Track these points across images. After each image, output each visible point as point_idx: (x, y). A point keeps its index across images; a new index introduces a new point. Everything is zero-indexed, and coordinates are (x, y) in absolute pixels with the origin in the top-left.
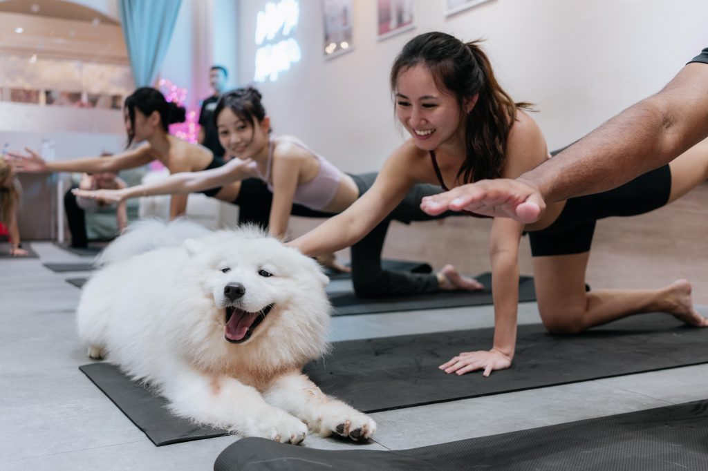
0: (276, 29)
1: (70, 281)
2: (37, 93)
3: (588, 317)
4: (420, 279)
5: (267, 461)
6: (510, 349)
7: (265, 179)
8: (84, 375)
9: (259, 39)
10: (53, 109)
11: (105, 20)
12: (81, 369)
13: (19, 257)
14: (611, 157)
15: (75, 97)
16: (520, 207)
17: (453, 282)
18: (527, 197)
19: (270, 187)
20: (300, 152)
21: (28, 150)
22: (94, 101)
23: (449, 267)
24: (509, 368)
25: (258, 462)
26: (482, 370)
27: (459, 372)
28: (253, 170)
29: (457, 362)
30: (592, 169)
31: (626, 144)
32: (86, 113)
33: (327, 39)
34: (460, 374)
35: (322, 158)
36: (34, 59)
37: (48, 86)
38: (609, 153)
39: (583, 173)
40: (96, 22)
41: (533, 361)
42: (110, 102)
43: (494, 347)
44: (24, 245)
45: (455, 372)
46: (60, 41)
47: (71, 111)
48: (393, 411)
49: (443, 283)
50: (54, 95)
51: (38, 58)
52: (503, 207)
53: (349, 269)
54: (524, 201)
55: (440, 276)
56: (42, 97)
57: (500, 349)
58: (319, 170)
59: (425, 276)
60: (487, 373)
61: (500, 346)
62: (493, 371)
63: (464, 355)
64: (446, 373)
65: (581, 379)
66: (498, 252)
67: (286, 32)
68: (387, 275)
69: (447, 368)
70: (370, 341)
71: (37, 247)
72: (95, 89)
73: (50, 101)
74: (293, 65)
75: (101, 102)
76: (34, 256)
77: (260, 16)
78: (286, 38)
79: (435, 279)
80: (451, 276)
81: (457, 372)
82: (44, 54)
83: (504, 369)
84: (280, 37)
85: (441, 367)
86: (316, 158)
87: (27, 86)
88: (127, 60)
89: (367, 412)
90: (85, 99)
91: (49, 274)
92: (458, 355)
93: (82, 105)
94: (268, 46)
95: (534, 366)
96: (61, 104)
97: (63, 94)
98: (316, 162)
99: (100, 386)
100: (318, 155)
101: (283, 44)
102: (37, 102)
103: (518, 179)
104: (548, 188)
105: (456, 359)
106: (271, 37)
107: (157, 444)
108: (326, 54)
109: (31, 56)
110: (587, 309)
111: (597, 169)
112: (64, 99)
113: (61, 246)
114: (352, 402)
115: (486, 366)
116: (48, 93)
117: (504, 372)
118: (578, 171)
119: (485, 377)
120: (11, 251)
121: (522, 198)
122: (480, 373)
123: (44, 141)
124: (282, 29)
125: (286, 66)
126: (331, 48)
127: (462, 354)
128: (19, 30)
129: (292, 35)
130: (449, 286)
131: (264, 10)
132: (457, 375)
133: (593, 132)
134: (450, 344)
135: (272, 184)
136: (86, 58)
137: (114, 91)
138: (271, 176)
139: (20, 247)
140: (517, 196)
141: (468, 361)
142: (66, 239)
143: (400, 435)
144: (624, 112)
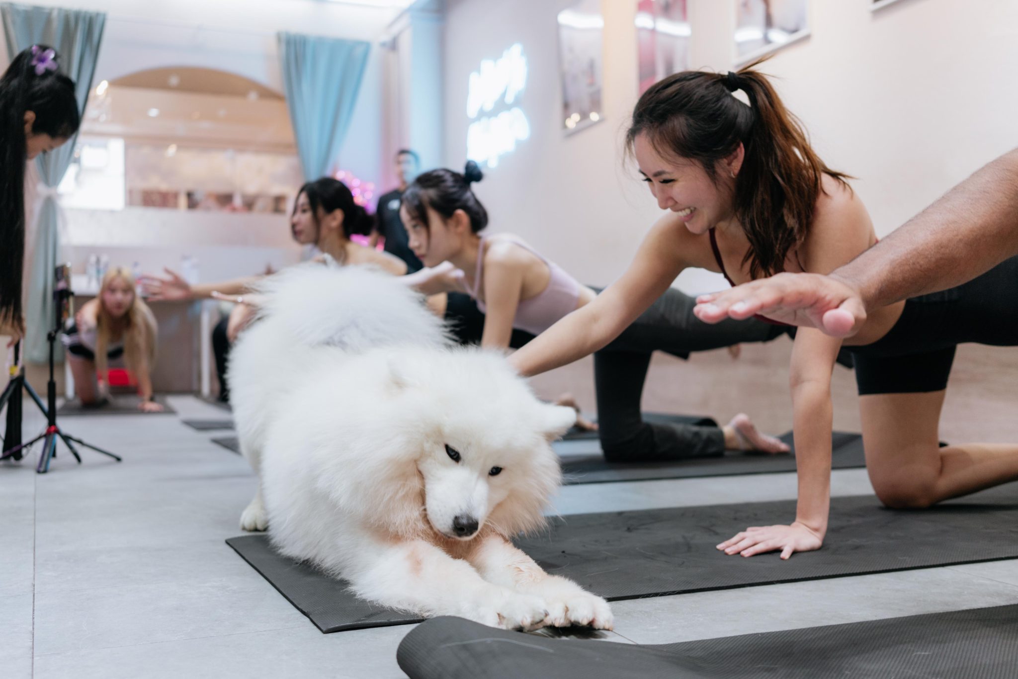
0: (496, 96)
1: (216, 441)
2: (176, 196)
3: (944, 484)
4: (696, 434)
5: (465, 642)
6: (821, 521)
7: (473, 293)
8: (232, 551)
9: (472, 110)
10: (197, 215)
11: (266, 94)
12: (228, 542)
13: (150, 413)
14: (960, 240)
15: (225, 200)
16: (829, 315)
17: (746, 439)
18: (842, 301)
19: (480, 306)
20: (524, 256)
21: (168, 271)
22: (249, 204)
23: (742, 418)
24: (819, 549)
25: (454, 644)
26: (778, 551)
27: (746, 553)
28: (457, 280)
29: (743, 539)
30: (933, 259)
31: (980, 222)
32: (241, 219)
33: (567, 107)
34: (746, 555)
35: (553, 265)
36: (172, 150)
37: (189, 186)
38: (957, 235)
39: (921, 266)
40: (253, 96)
41: (856, 541)
42: (271, 205)
43: (798, 519)
44: (157, 398)
45: (739, 553)
46: (205, 125)
47: (219, 217)
48: (648, 599)
49: (732, 439)
50: (198, 196)
51: (179, 148)
52: (808, 312)
53: (596, 427)
54: (837, 307)
55: (728, 429)
56: (183, 201)
57: (805, 522)
58: (549, 281)
59: (705, 431)
60: (785, 554)
61: (806, 516)
62: (795, 553)
63: (753, 531)
64: (726, 554)
65: (926, 564)
66: (803, 382)
67: (509, 99)
68: (649, 428)
69: (728, 547)
70: (620, 514)
71: (174, 402)
72: (252, 188)
73: (192, 203)
74: (519, 143)
75: (260, 204)
76: (170, 411)
77: (473, 78)
78: (508, 107)
79: (721, 434)
80: (745, 430)
81: (743, 553)
82: (186, 143)
83: (812, 550)
84: (501, 106)
85: (719, 547)
86: (546, 263)
87: (164, 187)
88: (294, 147)
89: (609, 600)
90: (238, 201)
91: (190, 432)
92: (744, 530)
93: (234, 210)
94: (484, 120)
95: (857, 547)
96: (208, 209)
97: (209, 195)
98: (545, 270)
99: (252, 563)
100: (548, 260)
101: (504, 116)
102: (175, 206)
103: (832, 275)
104: (873, 291)
105: (741, 535)
106: (489, 106)
107: (324, 629)
108: (565, 127)
109: (167, 146)
110: (941, 471)
111: (941, 259)
112: (212, 203)
113: (206, 400)
114: (590, 586)
115: (785, 545)
116: (190, 195)
117: (811, 553)
118: (914, 264)
119: (783, 559)
120: (139, 405)
121: (835, 303)
122: (776, 554)
123: (185, 258)
124: (503, 95)
125: (509, 147)
126: (573, 121)
127: (749, 529)
128: (154, 112)
129: (517, 103)
130: (741, 444)
131: (478, 70)
132: (742, 556)
133: (932, 206)
134: (735, 519)
135: (484, 302)
136: (241, 146)
137: (277, 190)
138: (482, 290)
139: (152, 399)
140: (828, 298)
141: (758, 538)
142: (212, 391)
143: (655, 627)
144: (975, 175)
